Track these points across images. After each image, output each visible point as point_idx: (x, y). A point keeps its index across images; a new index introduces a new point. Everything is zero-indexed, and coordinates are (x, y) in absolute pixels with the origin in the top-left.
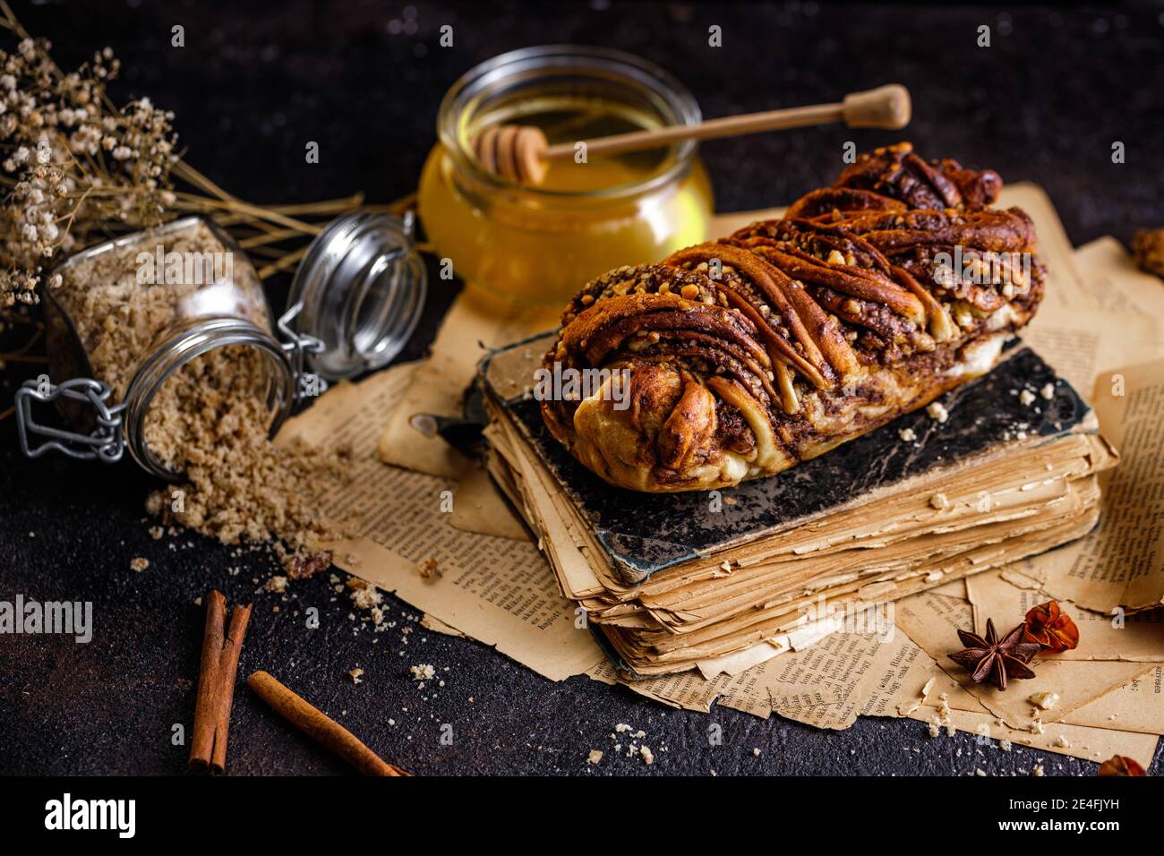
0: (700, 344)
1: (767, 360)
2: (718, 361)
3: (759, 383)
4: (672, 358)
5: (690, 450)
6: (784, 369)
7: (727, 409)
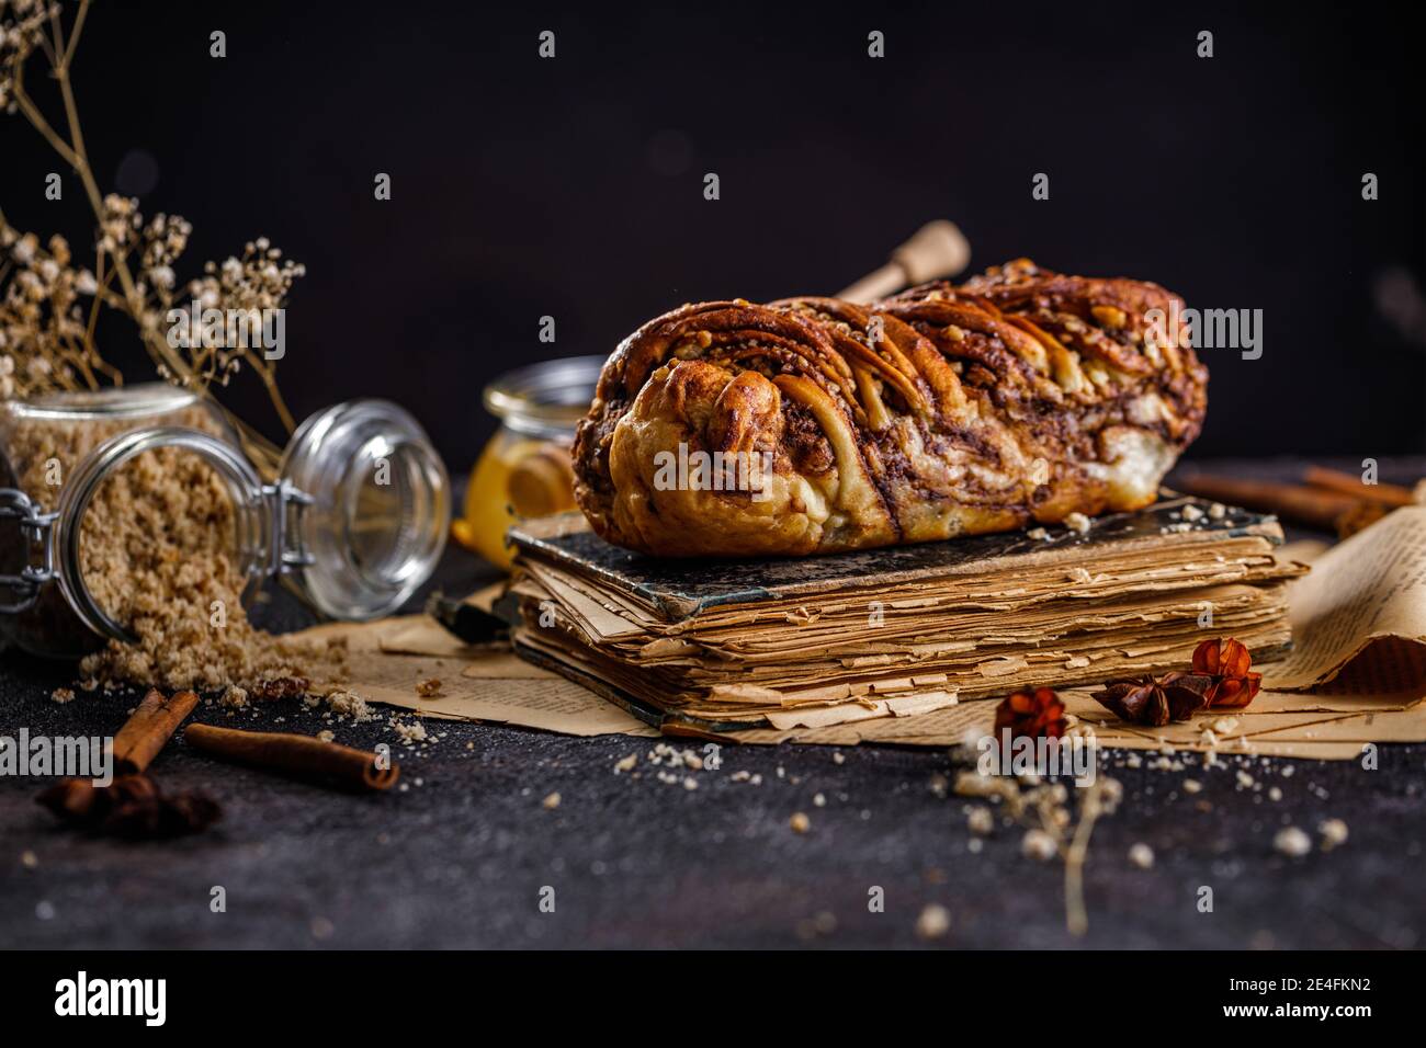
0: (761, 343)
1: (847, 370)
2: (785, 359)
3: (837, 389)
4: (727, 361)
5: (748, 436)
6: (867, 378)
7: (797, 408)
